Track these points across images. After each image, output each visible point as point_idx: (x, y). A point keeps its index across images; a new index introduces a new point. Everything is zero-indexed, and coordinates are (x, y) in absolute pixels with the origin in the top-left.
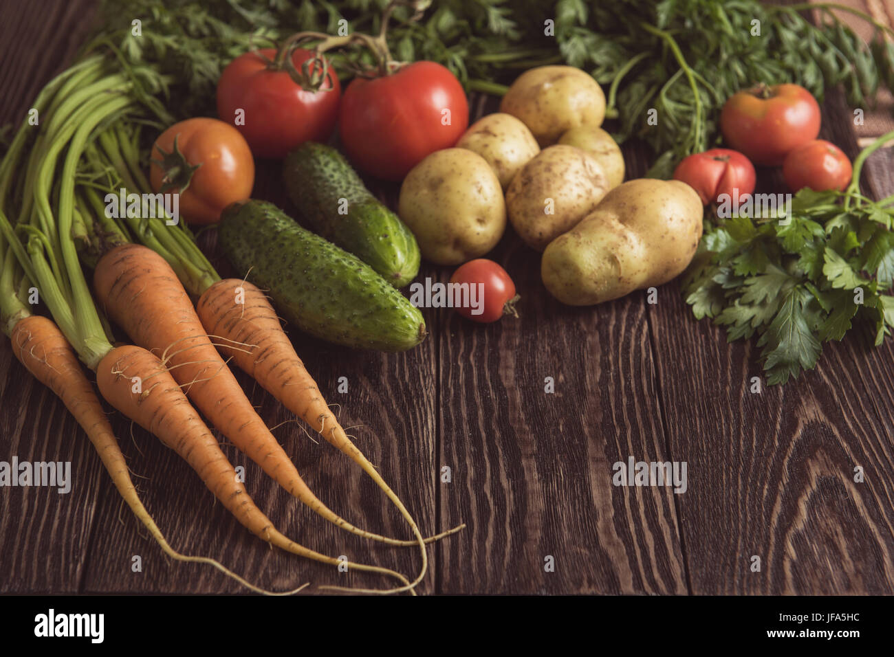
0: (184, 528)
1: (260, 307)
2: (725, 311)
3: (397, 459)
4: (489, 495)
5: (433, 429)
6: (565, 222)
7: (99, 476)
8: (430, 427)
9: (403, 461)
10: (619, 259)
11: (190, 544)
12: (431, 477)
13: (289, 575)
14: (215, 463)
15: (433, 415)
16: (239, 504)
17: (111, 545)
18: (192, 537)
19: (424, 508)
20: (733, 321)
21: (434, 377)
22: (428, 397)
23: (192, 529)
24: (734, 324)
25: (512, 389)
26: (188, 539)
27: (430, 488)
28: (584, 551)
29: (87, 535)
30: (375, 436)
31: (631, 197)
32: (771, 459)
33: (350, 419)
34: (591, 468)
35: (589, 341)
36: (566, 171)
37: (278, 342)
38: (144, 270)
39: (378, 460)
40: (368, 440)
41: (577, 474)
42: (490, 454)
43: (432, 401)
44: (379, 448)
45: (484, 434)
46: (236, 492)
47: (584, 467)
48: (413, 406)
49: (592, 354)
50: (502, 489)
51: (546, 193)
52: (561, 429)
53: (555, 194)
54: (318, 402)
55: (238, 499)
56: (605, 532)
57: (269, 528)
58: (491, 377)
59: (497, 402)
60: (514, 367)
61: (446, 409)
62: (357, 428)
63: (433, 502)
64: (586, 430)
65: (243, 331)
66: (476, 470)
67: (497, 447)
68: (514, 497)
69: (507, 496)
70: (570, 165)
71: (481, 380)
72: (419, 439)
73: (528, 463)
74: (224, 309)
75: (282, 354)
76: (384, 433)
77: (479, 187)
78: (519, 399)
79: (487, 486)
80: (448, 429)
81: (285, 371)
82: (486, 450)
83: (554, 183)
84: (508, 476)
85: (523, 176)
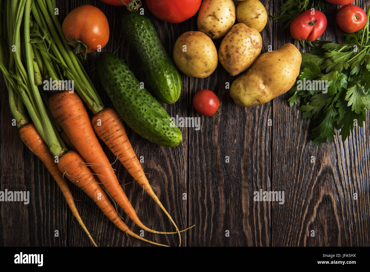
0: (99, 223)
1: (117, 131)
2: (302, 106)
3: (173, 186)
4: (206, 206)
8: (185, 170)
9: (175, 187)
10: (261, 100)
11: (102, 231)
13: (137, 245)
15: (186, 163)
17: (75, 232)
18: (103, 227)
19: (183, 212)
21: (187, 141)
22: (185, 152)
25: (216, 149)
26: (101, 228)
27: (185, 202)
28: (238, 233)
29: (66, 227)
30: (165, 175)
33: (156, 165)
34: (243, 192)
35: (248, 120)
36: (245, 51)
37: (125, 151)
38: (69, 115)
39: (167, 187)
40: (163, 177)
41: (238, 194)
42: (207, 184)
43: (186, 155)
44: (167, 181)
45: (205, 174)
46: (114, 219)
47: (241, 192)
48: (179, 158)
49: (248, 127)
50: (211, 202)
51: (237, 63)
52: (233, 171)
53: (241, 63)
54: (142, 178)
55: (115, 222)
56: (245, 224)
57: (127, 230)
58: (209, 141)
59: (210, 155)
60: (217, 135)
61: (191, 159)
62: (158, 170)
63: (186, 209)
64: (243, 171)
65: (111, 143)
66: (202, 192)
67: (209, 180)
68: (215, 206)
69: (212, 206)
70: (246, 47)
71: (205, 142)
72: (181, 176)
73: (221, 189)
74: (103, 132)
75: (127, 157)
76: (168, 173)
77: (206, 64)
78: (218, 154)
79: (205, 201)
80: (192, 170)
81: (129, 165)
82: (205, 182)
83: (240, 58)
84: (213, 196)
85: (226, 51)
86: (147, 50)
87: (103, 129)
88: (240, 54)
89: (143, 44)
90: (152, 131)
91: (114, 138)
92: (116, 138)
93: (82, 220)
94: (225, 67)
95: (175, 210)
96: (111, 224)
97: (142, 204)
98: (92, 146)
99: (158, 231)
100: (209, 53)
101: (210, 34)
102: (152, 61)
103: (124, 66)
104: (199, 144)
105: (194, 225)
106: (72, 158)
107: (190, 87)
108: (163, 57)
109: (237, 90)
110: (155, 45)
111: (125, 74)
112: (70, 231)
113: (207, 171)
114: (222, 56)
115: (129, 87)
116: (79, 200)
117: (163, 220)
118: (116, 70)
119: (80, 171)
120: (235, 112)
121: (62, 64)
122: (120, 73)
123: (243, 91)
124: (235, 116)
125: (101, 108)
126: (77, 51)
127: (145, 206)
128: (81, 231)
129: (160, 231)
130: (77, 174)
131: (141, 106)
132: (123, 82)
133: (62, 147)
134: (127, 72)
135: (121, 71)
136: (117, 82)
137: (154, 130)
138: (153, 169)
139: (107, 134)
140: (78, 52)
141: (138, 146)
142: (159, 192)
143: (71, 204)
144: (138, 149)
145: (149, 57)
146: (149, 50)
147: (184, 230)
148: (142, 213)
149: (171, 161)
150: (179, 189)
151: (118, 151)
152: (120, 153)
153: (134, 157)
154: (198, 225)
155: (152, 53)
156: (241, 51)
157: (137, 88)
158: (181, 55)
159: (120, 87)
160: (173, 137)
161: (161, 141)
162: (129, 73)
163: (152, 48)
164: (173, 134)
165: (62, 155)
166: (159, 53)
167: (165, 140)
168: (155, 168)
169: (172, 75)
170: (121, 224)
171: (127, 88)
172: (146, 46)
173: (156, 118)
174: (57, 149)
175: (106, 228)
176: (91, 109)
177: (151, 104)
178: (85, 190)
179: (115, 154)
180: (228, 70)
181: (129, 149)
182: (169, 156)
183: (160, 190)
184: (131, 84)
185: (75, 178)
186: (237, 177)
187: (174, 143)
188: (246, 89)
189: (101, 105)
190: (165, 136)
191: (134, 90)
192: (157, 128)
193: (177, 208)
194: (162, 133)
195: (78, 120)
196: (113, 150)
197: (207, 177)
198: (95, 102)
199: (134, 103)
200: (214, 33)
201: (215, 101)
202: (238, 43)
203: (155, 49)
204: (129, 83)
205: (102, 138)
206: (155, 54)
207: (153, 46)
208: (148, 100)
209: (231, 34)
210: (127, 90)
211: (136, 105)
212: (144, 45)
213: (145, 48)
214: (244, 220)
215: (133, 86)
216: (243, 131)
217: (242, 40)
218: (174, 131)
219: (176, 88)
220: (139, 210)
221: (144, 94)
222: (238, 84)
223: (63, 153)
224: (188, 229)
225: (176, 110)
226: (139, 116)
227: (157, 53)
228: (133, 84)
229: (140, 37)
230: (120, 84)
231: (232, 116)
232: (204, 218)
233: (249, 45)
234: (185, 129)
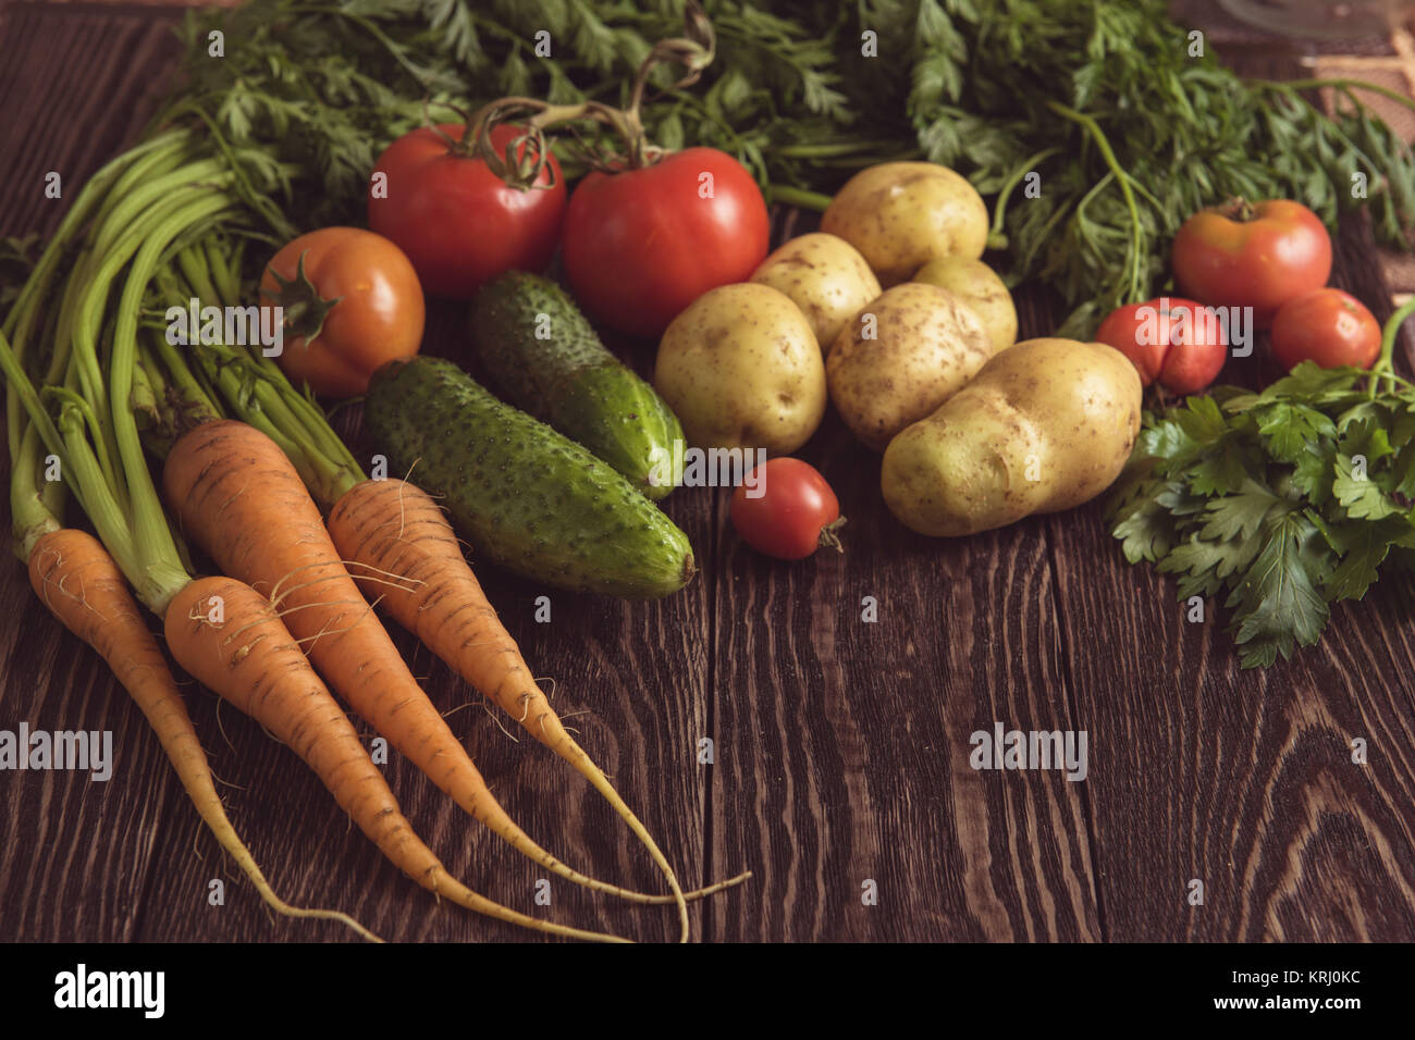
0: (298, 866)
1: (429, 522)
2: (1176, 551)
3: (644, 769)
4: (790, 828)
5: (702, 723)
6: (922, 404)
7: (164, 782)
8: (698, 719)
9: (653, 773)
10: (1007, 461)
11: (307, 893)
12: (697, 797)
14: (352, 764)
15: (703, 702)
16: (388, 829)
17: (181, 889)
18: (311, 881)
19: (686, 846)
20: (1189, 565)
21: (706, 642)
22: (695, 672)
23: (311, 868)
24: (1189, 571)
25: (831, 665)
26: (304, 884)
27: (696, 815)
28: (942, 920)
29: (143, 875)
30: (610, 733)
31: (1028, 365)
32: (1246, 784)
34: (956, 791)
35: (956, 593)
40: (600, 739)
42: (793, 765)
43: (701, 680)
44: (614, 750)
45: (784, 734)
47: (944, 789)
49: (960, 613)
50: (812, 818)
52: (909, 730)
54: (519, 673)
56: (977, 891)
58: (797, 644)
59: (806, 684)
60: (834, 630)
61: (724, 690)
62: (584, 719)
63: (700, 838)
64: (949, 731)
65: (402, 558)
66: (770, 788)
67: (804, 755)
68: (831, 832)
69: (819, 830)
71: (782, 648)
72: (679, 738)
73: (855, 780)
74: (372, 525)
76: (624, 728)
78: (841, 679)
79: (788, 816)
80: (727, 724)
81: (466, 623)
82: (787, 757)
84: (822, 801)
87: (374, 516)
91: (415, 537)
104: (757, 656)
124: (905, 585)
139: (386, 529)
150: (671, 777)
154: (756, 888)
174: (174, 574)
182: (628, 682)
186: (929, 746)
197: (795, 744)
198: (347, 468)
232: (781, 866)
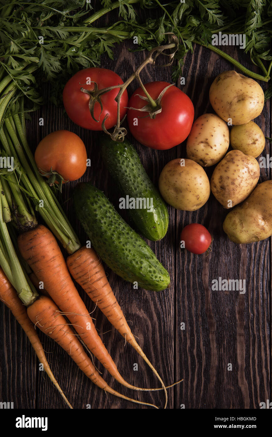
0: (73, 379)
1: (96, 273)
3: (158, 334)
4: (195, 357)
8: (172, 315)
9: (161, 336)
11: (77, 388)
12: (172, 346)
13: (117, 404)
15: (173, 307)
17: (46, 389)
18: (77, 384)
19: (169, 364)
21: (174, 282)
22: (171, 295)
23: (77, 378)
25: (207, 290)
27: (172, 352)
28: (232, 388)
29: (35, 384)
30: (149, 321)
33: (138, 310)
34: (238, 340)
35: (243, 256)
36: (241, 182)
37: (105, 296)
38: (42, 257)
39: (151, 336)
40: (146, 323)
41: (232, 343)
42: (196, 331)
43: (173, 298)
44: (150, 328)
45: (194, 319)
46: (92, 375)
47: (235, 339)
48: (165, 301)
49: (243, 265)
50: (201, 353)
51: (233, 196)
52: (227, 316)
53: (237, 196)
54: (123, 326)
55: (92, 378)
56: (241, 378)
57: (105, 387)
58: (198, 281)
59: (200, 298)
60: (208, 274)
61: (179, 303)
62: (141, 316)
63: (173, 361)
64: (237, 316)
65: (89, 288)
66: (191, 341)
67: (199, 327)
68: (206, 357)
69: (203, 357)
70: (243, 178)
71: (194, 283)
72: (167, 322)
73: (212, 337)
74: (80, 274)
75: (107, 303)
76: (153, 319)
77: (198, 197)
78: (210, 296)
79: (195, 351)
80: (179, 316)
81: (109, 312)
82: (195, 329)
83: (236, 191)
84: (204, 345)
85: (220, 182)
86: (131, 180)
87: (81, 272)
88: (237, 186)
89: (126, 174)
90: (137, 274)
91: (93, 281)
92: (95, 282)
93: (53, 375)
94: (219, 199)
95: (160, 362)
96: (87, 380)
97: (123, 355)
98: (68, 292)
99: (141, 387)
100: (201, 185)
101: (202, 162)
102: (136, 193)
103: (104, 199)
104: (187, 285)
105: (183, 380)
106: (45, 305)
107: (177, 219)
108: (148, 188)
109: (232, 226)
110: (139, 174)
111: (105, 208)
112: (40, 389)
113: (197, 315)
114: (215, 187)
115: (110, 224)
116: (50, 352)
117: (146, 374)
118: (96, 204)
119: (54, 321)
120: (228, 248)
121: (34, 198)
122: (100, 207)
123: (239, 227)
124: (228, 253)
125: (77, 247)
126: (52, 183)
127: (126, 358)
128: (52, 388)
129: (144, 388)
130: (50, 324)
131: (124, 246)
132: (104, 219)
133: (32, 292)
134: (108, 206)
135: (102, 206)
136: (97, 218)
137: (140, 273)
138: (135, 314)
139: (85, 277)
140: (52, 185)
141: (117, 288)
142: (142, 341)
143: (41, 358)
144: (118, 291)
145: (133, 189)
146: (132, 180)
147: (171, 386)
148: (123, 366)
149: (155, 305)
150: (165, 337)
151: (97, 296)
152: (100, 299)
153: (115, 303)
154: (187, 379)
155: (136, 184)
156: (237, 183)
157: (119, 225)
158: (169, 186)
159: (101, 225)
160: (161, 280)
161: (147, 285)
162: (110, 208)
163: (136, 178)
164: (160, 277)
165: (33, 302)
166: (144, 184)
167: (152, 284)
168: (137, 313)
169: (159, 208)
170: (99, 380)
171: (108, 225)
172: (130, 177)
173: (142, 260)
174: (27, 295)
175: (82, 384)
176: (66, 248)
177: (135, 243)
178: (58, 341)
179: (94, 300)
180: (221, 202)
181: (109, 293)
182: (153, 299)
183: (143, 339)
184: (112, 220)
185: (48, 329)
186: (232, 322)
187: (161, 287)
188: (242, 225)
189: (77, 243)
190: (152, 280)
191: (117, 227)
192: (142, 270)
193: (162, 359)
194: (148, 277)
195: (52, 262)
196: (91, 296)
197: (197, 323)
198: (71, 240)
199: (116, 242)
200: (206, 161)
201: (206, 238)
202: (234, 174)
203: (139, 179)
204: (110, 220)
205: (79, 281)
206: (140, 186)
207: (137, 176)
208: (132, 238)
209: (226, 163)
210: (108, 228)
211: (119, 245)
212: (127, 176)
213: (128, 178)
214: (239, 373)
215: (115, 222)
216: (238, 269)
217: (239, 170)
218: (162, 273)
219: (163, 224)
220: (119, 362)
221: (127, 232)
222: (233, 219)
223: (34, 299)
224: (175, 384)
225: (162, 246)
226: (122, 258)
227: (142, 184)
228: (115, 219)
229: (123, 166)
230: (100, 221)
231: (225, 252)
232: (193, 370)
233: (246, 175)
234: (172, 268)
